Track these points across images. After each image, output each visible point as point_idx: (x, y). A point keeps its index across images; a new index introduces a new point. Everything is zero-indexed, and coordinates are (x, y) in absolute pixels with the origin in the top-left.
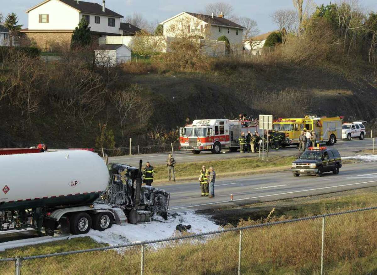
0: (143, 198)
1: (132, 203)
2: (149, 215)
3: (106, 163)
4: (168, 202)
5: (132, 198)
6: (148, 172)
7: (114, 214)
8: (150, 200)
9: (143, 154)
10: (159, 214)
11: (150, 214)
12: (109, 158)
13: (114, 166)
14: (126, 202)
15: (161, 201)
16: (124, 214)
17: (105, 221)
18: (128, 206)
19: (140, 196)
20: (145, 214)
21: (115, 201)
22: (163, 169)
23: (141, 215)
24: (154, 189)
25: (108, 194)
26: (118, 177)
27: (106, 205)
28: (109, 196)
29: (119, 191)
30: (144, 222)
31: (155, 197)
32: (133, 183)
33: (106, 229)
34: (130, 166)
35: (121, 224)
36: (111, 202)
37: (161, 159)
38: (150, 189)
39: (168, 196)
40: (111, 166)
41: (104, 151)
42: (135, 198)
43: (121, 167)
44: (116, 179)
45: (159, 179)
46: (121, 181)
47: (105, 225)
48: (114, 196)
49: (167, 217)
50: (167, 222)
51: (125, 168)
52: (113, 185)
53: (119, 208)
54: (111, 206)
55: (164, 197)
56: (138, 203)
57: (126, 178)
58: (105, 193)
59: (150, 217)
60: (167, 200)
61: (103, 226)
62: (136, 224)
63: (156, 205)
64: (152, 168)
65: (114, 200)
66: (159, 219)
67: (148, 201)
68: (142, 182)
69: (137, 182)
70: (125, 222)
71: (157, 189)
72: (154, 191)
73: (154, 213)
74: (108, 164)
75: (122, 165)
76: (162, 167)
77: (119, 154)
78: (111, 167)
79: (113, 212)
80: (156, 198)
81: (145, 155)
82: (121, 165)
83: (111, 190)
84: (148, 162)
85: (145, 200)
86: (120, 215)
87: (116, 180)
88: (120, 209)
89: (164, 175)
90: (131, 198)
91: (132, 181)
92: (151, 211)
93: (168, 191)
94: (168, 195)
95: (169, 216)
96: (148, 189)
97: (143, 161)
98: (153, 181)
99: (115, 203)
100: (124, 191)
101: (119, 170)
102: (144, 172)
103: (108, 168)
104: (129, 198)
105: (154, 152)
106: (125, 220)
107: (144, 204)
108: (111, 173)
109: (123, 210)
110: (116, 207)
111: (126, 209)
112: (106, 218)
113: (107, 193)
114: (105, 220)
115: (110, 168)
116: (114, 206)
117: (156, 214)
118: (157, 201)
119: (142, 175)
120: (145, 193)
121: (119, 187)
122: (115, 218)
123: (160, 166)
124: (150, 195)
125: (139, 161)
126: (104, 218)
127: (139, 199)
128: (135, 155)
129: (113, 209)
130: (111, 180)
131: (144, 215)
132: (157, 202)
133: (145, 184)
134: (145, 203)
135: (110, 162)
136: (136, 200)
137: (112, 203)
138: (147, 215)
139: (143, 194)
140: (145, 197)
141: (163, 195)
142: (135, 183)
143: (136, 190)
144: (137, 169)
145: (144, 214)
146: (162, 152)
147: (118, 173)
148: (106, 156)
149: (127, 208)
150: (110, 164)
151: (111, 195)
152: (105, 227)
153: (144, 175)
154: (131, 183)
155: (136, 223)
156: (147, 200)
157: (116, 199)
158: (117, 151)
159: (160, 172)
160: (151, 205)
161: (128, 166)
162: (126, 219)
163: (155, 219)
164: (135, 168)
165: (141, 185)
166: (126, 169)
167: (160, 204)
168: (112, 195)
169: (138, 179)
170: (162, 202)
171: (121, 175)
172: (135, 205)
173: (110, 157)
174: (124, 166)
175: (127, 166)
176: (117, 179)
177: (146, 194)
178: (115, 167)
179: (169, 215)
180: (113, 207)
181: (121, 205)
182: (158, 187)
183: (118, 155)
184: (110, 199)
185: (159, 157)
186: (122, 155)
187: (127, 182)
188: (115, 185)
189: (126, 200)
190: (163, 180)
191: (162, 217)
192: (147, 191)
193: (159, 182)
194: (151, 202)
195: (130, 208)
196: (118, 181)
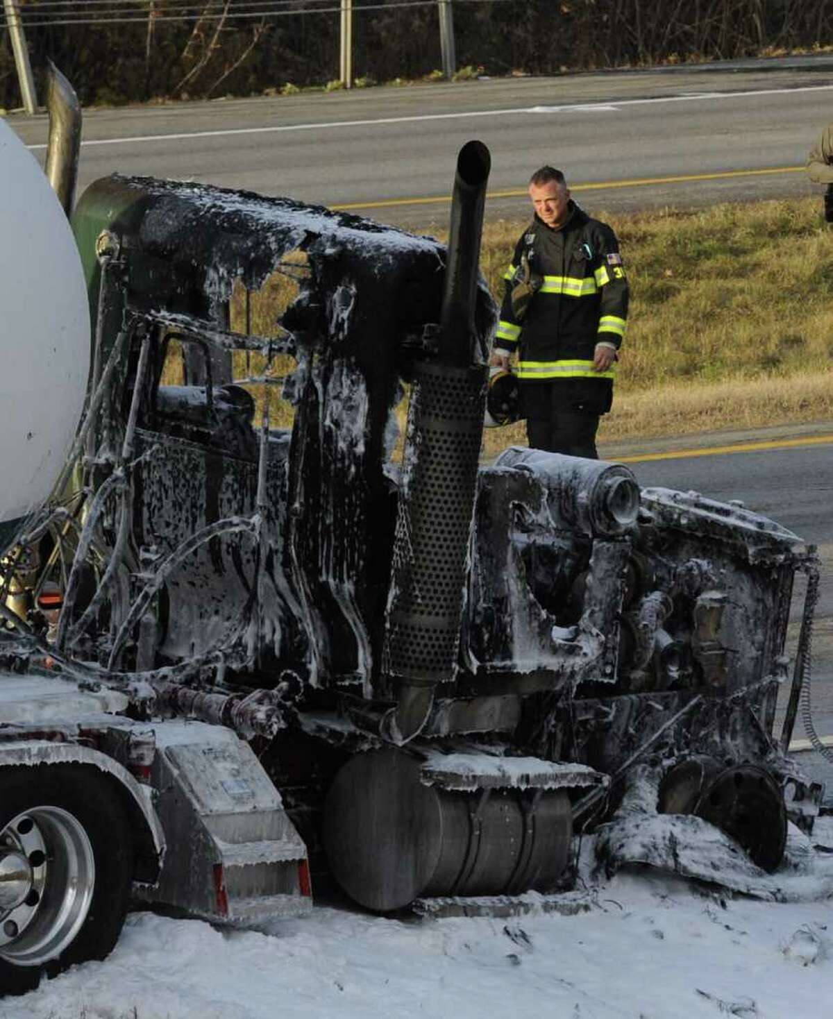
0: (501, 602)
1: (364, 659)
2: (563, 808)
3: (54, 179)
4: (792, 646)
5: (370, 603)
6: (553, 284)
7: (144, 794)
8: (584, 622)
9: (498, 71)
10: (681, 796)
11: (574, 794)
12: (88, 114)
13: (152, 215)
14: (294, 650)
15: (707, 638)
16: (269, 797)
17: (39, 873)
18: (318, 702)
19: (460, 578)
20: (522, 797)
21: (163, 639)
22: (736, 252)
23: (468, 801)
24: (627, 493)
25: (79, 555)
26: (204, 345)
27: (56, 686)
28: (86, 579)
29: (213, 516)
30: (513, 888)
31: (638, 587)
32: (378, 419)
33: (55, 969)
34: (348, 220)
35: (236, 909)
36: (109, 645)
37: (718, 140)
38: (583, 496)
39: (800, 578)
40: (111, 214)
41: (28, 34)
42: (405, 601)
43: (239, 225)
44: (173, 368)
45: (689, 371)
46: (240, 397)
47: (38, 927)
48: (153, 579)
49: (780, 838)
50: (780, 898)
51: (284, 236)
52: (139, 445)
53: (205, 716)
54: (118, 702)
55: (745, 594)
56: (441, 661)
57: (297, 366)
58: (46, 544)
59: (577, 830)
60: (780, 624)
61: (20, 938)
62: (407, 914)
63: (649, 686)
64: (607, 241)
65: (150, 618)
66: (685, 858)
67: (559, 634)
68: (488, 418)
69: (421, 413)
70: (283, 889)
71: (660, 494)
72: (626, 520)
73: (621, 788)
74: (80, 190)
75: (250, 208)
76: (726, 233)
77: (211, 72)
78: (116, 228)
79: (135, 769)
80: (653, 600)
81: (519, 84)
82: (232, 205)
83: (111, 510)
84: (549, 175)
85: (519, 629)
86: (219, 804)
87: (173, 382)
88: (219, 735)
89: (743, 332)
90: (357, 599)
91: (361, 395)
92: (593, 756)
93: (795, 523)
94: (791, 565)
95: (806, 824)
96: (563, 495)
97: (497, 160)
98: (620, 401)
99: (160, 661)
100: (269, 518)
101: (208, 261)
102: (510, 285)
103: (85, 242)
104: (323, 601)
105: (634, 59)
106: (283, 867)
107: (509, 679)
108: (114, 301)
109: (256, 745)
110: (172, 706)
111: (293, 730)
112: (50, 837)
113: (72, 536)
114: (36, 859)
115: (105, 240)
116: (145, 690)
117: (647, 793)
118: (665, 639)
119: (486, 322)
120: (520, 539)
121: (215, 471)
122: (159, 841)
123: (702, 221)
124: (582, 567)
125: (453, 164)
126: (32, 841)
127: (453, 609)
128: (399, 91)
129: (139, 730)
130: (119, 391)
131: (509, 812)
132: (667, 655)
133: (519, 428)
134: (526, 660)
135: (103, 170)
136: (419, 620)
137: (127, 660)
138: (541, 810)
139: (492, 557)
140: (513, 586)
141: (740, 563)
142: (400, 418)
143: (415, 509)
144: (426, 256)
145: (503, 792)
146: (730, 54)
147: (197, 305)
148: (61, 90)
149: (309, 724)
150: (104, 188)
151: (109, 561)
152: (30, 956)
153: (504, 330)
154: (359, 426)
155: (406, 898)
156: (545, 629)
157: (180, 615)
158: (182, 34)
159: (701, 291)
160: (589, 689)
161: (317, 224)
162: (293, 848)
163: (633, 851)
164: (396, 240)
165: (470, 446)
166: (296, 255)
167: (697, 679)
168: (130, 562)
169: (436, 370)
170: (726, 654)
171: (237, 327)
172: (398, 686)
173: (109, 112)
174: (267, 214)
175: (304, 222)
176: (190, 376)
177: (533, 559)
178: (160, 226)
179: (810, 809)
180: (135, 712)
181: (239, 682)
182: (674, 473)
183: (201, 90)
184: (106, 610)
185: (690, 111)
186: (239, 88)
187: (308, 406)
188: (157, 445)
189: (289, 622)
190: (737, 387)
191: (725, 830)
192: (545, 515)
193: (684, 415)
194: (590, 647)
195: (345, 728)
196: (195, 394)
